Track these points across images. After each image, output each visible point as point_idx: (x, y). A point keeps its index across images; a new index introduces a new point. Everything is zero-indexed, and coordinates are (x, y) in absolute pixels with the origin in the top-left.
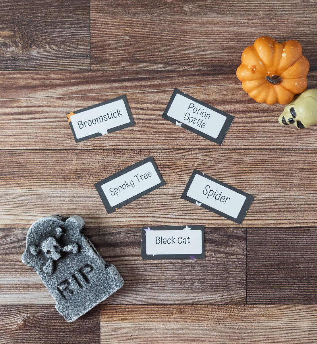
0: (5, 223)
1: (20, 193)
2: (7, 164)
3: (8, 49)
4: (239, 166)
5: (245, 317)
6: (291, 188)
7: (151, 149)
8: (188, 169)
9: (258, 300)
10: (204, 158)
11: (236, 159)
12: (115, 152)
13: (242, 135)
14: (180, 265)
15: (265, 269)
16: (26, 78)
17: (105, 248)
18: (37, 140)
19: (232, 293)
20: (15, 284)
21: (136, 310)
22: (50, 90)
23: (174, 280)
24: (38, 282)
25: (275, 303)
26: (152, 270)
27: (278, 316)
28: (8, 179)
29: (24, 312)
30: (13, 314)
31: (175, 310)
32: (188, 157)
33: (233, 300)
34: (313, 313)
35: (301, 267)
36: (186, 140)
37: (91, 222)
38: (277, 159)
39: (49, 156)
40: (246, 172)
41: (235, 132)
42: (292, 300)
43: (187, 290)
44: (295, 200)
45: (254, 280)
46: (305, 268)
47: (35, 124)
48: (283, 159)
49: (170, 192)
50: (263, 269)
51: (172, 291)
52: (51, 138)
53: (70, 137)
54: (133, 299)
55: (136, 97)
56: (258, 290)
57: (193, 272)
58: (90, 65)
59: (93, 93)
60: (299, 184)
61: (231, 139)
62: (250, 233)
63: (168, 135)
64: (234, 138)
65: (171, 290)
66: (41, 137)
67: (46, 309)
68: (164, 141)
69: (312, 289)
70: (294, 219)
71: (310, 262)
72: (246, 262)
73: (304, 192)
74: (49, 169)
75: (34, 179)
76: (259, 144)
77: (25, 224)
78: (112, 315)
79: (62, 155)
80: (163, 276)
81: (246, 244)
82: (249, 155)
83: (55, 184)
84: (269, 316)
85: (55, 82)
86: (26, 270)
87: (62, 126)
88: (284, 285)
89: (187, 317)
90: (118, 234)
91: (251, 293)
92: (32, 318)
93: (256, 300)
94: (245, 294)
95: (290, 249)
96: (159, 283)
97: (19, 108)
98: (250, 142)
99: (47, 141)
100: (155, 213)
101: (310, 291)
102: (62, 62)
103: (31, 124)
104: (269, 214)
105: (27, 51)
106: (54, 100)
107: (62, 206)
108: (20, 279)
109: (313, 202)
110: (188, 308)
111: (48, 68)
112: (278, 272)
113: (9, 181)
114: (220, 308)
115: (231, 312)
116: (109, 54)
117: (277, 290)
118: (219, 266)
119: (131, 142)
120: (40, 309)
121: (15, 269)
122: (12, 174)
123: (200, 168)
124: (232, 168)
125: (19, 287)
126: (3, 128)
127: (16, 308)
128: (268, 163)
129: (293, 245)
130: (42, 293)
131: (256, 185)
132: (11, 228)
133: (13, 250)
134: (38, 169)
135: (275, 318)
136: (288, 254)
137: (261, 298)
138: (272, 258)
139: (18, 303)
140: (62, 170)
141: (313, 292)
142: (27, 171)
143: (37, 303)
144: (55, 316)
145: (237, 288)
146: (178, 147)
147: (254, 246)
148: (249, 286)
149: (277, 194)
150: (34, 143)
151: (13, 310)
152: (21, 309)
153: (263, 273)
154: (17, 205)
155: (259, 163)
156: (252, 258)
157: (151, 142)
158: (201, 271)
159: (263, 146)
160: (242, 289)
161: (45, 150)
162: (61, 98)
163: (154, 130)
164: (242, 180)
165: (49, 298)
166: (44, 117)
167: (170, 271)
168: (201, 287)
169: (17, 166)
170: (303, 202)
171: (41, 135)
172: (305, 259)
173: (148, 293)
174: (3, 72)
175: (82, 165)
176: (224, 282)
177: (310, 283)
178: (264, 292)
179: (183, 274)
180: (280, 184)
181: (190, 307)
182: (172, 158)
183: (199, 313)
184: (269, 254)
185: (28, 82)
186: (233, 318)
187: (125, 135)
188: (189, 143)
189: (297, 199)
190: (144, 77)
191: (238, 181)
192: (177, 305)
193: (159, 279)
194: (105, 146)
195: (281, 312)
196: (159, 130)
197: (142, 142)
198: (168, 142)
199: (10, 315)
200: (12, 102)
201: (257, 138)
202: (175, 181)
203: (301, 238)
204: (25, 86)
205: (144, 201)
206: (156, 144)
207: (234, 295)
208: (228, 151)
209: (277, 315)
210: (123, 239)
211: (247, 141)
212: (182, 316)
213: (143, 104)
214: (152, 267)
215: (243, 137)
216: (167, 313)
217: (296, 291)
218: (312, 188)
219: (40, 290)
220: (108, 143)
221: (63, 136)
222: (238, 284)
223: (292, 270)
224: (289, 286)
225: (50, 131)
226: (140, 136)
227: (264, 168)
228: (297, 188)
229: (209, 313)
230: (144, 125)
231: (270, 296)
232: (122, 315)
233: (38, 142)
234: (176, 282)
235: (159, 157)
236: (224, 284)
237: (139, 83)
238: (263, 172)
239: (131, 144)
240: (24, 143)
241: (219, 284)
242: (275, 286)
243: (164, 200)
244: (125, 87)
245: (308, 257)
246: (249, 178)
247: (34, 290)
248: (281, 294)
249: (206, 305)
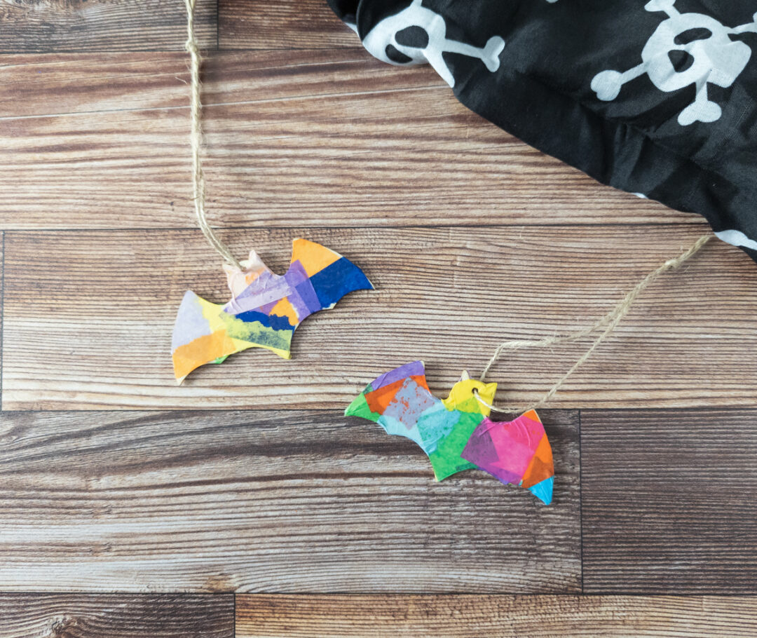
0: (19, 400)
1: (54, 329)
2: (26, 263)
3: (36, 5)
4: (559, 265)
5: (581, 625)
6: (683, 315)
7: (354, 228)
8: (441, 272)
9: (611, 584)
10: (477, 248)
11: (552, 249)
12: (272, 235)
13: (565, 192)
14: (424, 497)
15: (625, 507)
16: (74, 70)
17: (248, 459)
18: (96, 209)
19: (548, 566)
20: (38, 544)
21: (319, 606)
22: (126, 96)
23: (410, 535)
24: (91, 540)
25: (652, 591)
26: (358, 510)
27: (659, 624)
28: (28, 297)
29: (57, 611)
30: (33, 613)
31: (412, 608)
32: (440, 245)
33: (549, 585)
34: (745, 616)
35: (713, 505)
36: (436, 206)
37: (217, 397)
38: (647, 247)
39: (123, 245)
40: (577, 277)
41: (549, 187)
42: (692, 584)
43: (440, 558)
44: (693, 343)
45: (600, 536)
46: (723, 506)
47: (92, 172)
48: (661, 247)
49: (399, 326)
50: (620, 507)
51: (405, 561)
52: (128, 204)
53: (169, 201)
54: (312, 579)
55: (321, 107)
56: (611, 560)
57: (454, 516)
58: (217, 39)
59: (225, 100)
60: (700, 306)
61: (541, 203)
62: (588, 422)
63: (394, 195)
64: (547, 200)
65: (402, 559)
66: (105, 202)
67: (108, 603)
68: (386, 208)
69: (741, 557)
70: (692, 389)
71: (733, 493)
72: (580, 491)
73: (715, 325)
74: (122, 274)
75: (88, 298)
76: (606, 212)
77: (64, 402)
78: (262, 619)
79: (152, 242)
80: (383, 525)
81: (579, 448)
82: (582, 240)
83: (135, 307)
84: (637, 625)
85: (139, 78)
86: (64, 511)
87: (152, 177)
88: (672, 547)
89: (440, 623)
90: (279, 424)
91: (593, 568)
92: (76, 624)
93: (605, 584)
94: (578, 569)
95: (684, 461)
96: (375, 542)
97: (56, 137)
98: (585, 209)
99: (118, 209)
100: (363, 374)
101: (736, 563)
102: (153, 32)
103: (84, 172)
104: (632, 376)
105: (76, 8)
106: (136, 118)
107: (149, 359)
108: (49, 532)
109: (735, 349)
110: (443, 601)
111: (123, 46)
112: (656, 516)
113: (29, 301)
114: (520, 604)
115: (545, 614)
116: (260, 14)
117: (656, 560)
118: (515, 501)
119: (309, 212)
120: (94, 603)
121: (37, 507)
122: (38, 286)
123: (468, 269)
124: (544, 269)
125: (47, 550)
126: (20, 181)
127: (39, 600)
128: (627, 256)
129: (691, 450)
130: (101, 564)
131: (600, 309)
132: (31, 411)
133: (34, 464)
134: (96, 274)
135: (652, 628)
136: (679, 472)
137: (617, 579)
138: (642, 481)
139: (43, 588)
140: (152, 276)
141: (744, 565)
142: (71, 278)
143: (88, 590)
144: (128, 620)
145: (560, 555)
146: (418, 222)
147: (597, 454)
148: (588, 550)
149: (650, 329)
150: (88, 216)
151: (32, 606)
152: (50, 604)
153: (620, 517)
154: (46, 358)
155: (606, 256)
156: (593, 482)
157: (355, 211)
158: (473, 514)
159: (615, 216)
160: (572, 556)
161: (113, 230)
162: (151, 113)
163: (362, 183)
164: (567, 296)
165: (114, 576)
166: (114, 155)
167: (400, 513)
168: (472, 552)
169: (48, 269)
170: (712, 349)
171: (105, 197)
172: (722, 485)
173: (347, 565)
174: (23, 56)
175: (196, 264)
176: (527, 539)
177: (736, 544)
178: (625, 565)
179: (431, 520)
180: (657, 307)
181: (448, 601)
182: (403, 246)
183: (469, 616)
184: (634, 472)
185: (77, 77)
186: (550, 627)
187: (294, 195)
188: (443, 212)
189: (698, 341)
190: (338, 65)
191: (557, 300)
192: (417, 594)
193: (374, 533)
194: (248, 221)
195: (666, 615)
196: (374, 184)
197: (335, 211)
198: (394, 211)
199: (24, 617)
200: (42, 122)
201: (600, 200)
202: (411, 301)
203: (711, 433)
204: (69, 87)
205: (340, 348)
206: (367, 214)
207: (552, 570)
208: (533, 231)
209: (657, 621)
210: (289, 437)
211: (579, 206)
212: (430, 621)
213: (337, 123)
214: (358, 502)
215: (569, 197)
216: (393, 613)
217: (702, 562)
218: (732, 315)
219: (95, 558)
220: (255, 213)
221: (155, 199)
222: (560, 545)
223: (692, 511)
224: (686, 550)
225: (126, 188)
226: (330, 196)
227: (619, 270)
228: (698, 315)
229: (492, 615)
230: (338, 172)
231: (640, 575)
232: (288, 620)
233: (97, 213)
234: (415, 538)
235: (374, 244)
236: (529, 543)
237: (328, 77)
238: (615, 278)
239: (310, 215)
240: (66, 215)
241: (516, 543)
242: (651, 550)
243: (386, 345)
244: (295, 86)
245: (727, 481)
246: (583, 292)
247: (81, 558)
248: (666, 570)
249: (487, 596)
